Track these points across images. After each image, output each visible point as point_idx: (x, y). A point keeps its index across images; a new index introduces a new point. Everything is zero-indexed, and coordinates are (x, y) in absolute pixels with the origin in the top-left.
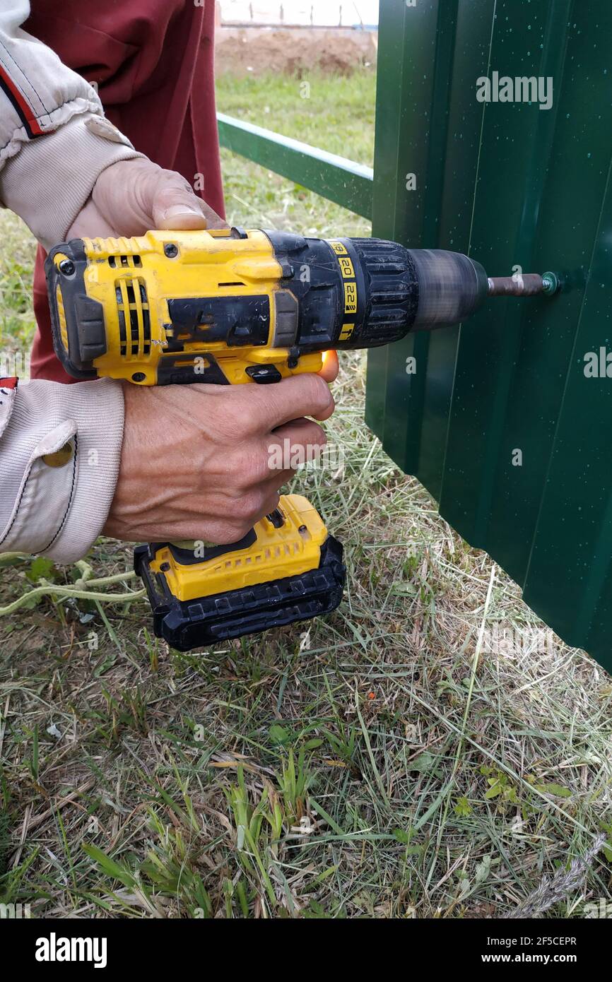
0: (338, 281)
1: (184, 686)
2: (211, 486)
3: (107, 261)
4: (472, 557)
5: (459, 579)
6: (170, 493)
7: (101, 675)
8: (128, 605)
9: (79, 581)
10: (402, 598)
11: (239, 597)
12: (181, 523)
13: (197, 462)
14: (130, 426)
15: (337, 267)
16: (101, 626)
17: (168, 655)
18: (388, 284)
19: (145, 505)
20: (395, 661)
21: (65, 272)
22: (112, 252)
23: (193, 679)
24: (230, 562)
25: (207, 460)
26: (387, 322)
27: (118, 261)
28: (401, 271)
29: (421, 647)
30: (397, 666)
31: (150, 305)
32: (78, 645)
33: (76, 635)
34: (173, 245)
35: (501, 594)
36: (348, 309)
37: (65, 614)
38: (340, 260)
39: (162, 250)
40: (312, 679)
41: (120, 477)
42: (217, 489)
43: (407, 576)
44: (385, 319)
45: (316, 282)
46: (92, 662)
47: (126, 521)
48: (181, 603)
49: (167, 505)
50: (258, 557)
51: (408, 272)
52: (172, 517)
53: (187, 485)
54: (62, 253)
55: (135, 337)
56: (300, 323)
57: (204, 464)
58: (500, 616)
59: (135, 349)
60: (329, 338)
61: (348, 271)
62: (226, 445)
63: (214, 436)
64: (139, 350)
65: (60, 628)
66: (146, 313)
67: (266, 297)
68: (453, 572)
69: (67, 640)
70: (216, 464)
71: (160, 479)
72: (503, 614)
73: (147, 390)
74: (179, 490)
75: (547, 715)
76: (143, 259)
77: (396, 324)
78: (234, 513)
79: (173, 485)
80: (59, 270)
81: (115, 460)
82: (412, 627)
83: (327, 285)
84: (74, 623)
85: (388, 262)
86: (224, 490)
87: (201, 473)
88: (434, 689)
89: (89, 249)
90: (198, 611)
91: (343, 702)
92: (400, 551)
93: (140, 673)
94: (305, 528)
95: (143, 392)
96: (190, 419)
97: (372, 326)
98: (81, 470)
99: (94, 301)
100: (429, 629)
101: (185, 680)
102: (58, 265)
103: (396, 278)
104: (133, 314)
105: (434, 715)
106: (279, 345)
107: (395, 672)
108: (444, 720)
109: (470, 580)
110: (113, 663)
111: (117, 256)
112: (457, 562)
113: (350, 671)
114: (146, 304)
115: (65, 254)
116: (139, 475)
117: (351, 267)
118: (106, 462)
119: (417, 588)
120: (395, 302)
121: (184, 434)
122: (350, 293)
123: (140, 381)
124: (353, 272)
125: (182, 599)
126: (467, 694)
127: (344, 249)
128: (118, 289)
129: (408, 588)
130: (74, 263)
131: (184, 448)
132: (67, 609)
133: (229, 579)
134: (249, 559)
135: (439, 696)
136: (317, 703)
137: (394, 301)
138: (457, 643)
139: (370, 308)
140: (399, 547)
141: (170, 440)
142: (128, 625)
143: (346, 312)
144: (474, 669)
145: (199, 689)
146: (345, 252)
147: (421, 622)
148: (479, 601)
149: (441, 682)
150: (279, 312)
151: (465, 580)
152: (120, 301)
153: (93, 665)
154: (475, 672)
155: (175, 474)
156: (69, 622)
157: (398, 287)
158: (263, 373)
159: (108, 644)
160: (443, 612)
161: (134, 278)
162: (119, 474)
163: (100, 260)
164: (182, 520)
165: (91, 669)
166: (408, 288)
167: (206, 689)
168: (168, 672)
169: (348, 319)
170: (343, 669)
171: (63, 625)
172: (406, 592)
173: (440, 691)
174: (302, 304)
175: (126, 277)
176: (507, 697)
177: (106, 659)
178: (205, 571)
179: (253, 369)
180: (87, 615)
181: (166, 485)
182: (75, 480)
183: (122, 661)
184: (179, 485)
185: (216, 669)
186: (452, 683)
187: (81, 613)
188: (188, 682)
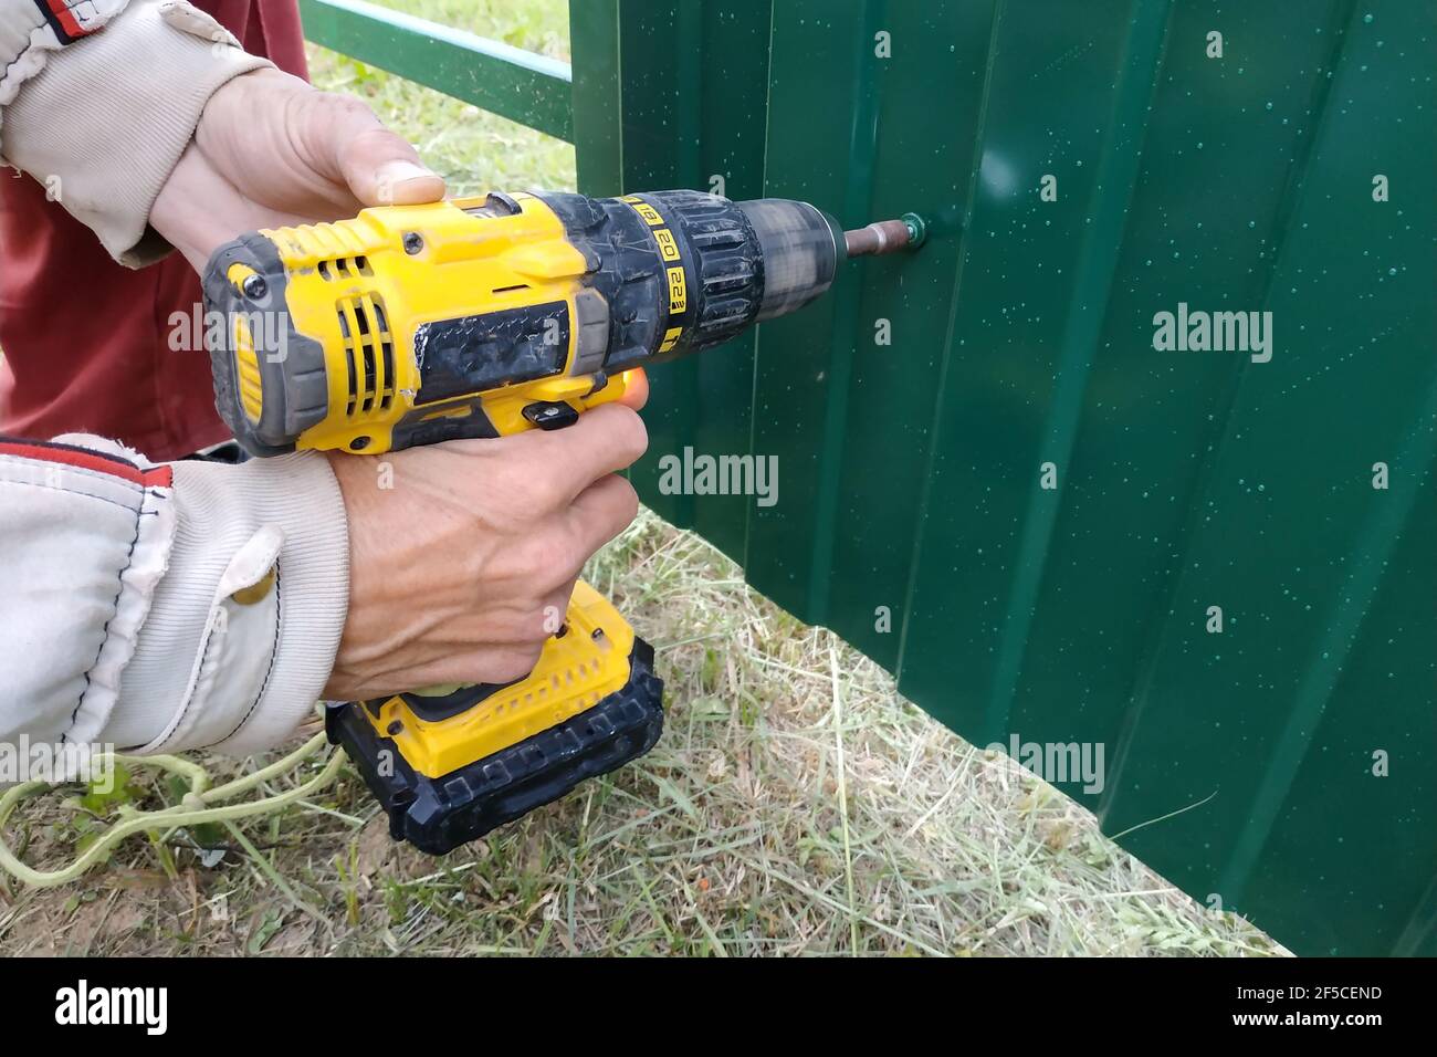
0: (657, 267)
1: (412, 935)
2: (493, 599)
3: (317, 270)
4: (796, 642)
5: (785, 678)
6: (429, 619)
7: (262, 949)
8: (276, 823)
9: (187, 797)
10: (708, 724)
11: (518, 758)
12: (442, 662)
13: (472, 565)
14: (356, 521)
15: (655, 246)
16: (237, 866)
17: (370, 891)
18: (726, 263)
19: (388, 644)
20: (726, 824)
21: (252, 296)
22: (323, 256)
23: (423, 922)
24: (501, 707)
25: (487, 560)
26: (725, 320)
27: (332, 269)
28: (740, 243)
29: (760, 794)
30: (731, 831)
31: (394, 336)
32: (206, 907)
33: (199, 890)
34: (414, 234)
35: (848, 689)
36: (674, 307)
37: (174, 859)
38: (656, 233)
39: (401, 244)
40: (609, 879)
41: (352, 606)
42: (502, 603)
43: (709, 688)
44: (724, 315)
45: (629, 273)
46: (239, 930)
47: (357, 672)
48: (433, 781)
49: (425, 638)
50: (543, 690)
51: (749, 244)
52: (430, 655)
53: (455, 603)
54: (243, 264)
55: (371, 385)
56: (610, 335)
57: (482, 568)
58: (855, 723)
59: (368, 404)
60: (646, 352)
61: (669, 251)
62: (516, 534)
63: (498, 522)
64: (374, 405)
65: (166, 884)
66: (387, 348)
67: (562, 305)
68: (774, 669)
69: (183, 902)
70: (503, 565)
71: (413, 600)
72: (860, 719)
73: (373, 460)
74: (443, 613)
75: (954, 856)
76: (371, 260)
77: (737, 320)
78: (527, 636)
79: (434, 606)
80: (242, 292)
81: (342, 578)
82: (736, 766)
83: (645, 275)
84: (190, 871)
85: (722, 230)
86: (512, 603)
87: (480, 581)
88: (794, 854)
89: (286, 254)
90: (460, 789)
91: (665, 903)
92: (688, 650)
93: (330, 930)
94: (602, 632)
95: (367, 463)
96: (455, 500)
97: (705, 328)
98: (288, 603)
99: (310, 341)
100: (763, 765)
101: (409, 926)
102: (240, 285)
103: (734, 254)
104: (368, 350)
105: (801, 893)
106: (580, 372)
107: (731, 840)
108: (820, 896)
109: (800, 676)
110: (278, 923)
111: (330, 261)
112: (777, 653)
113: (664, 854)
114: (386, 333)
115: (249, 265)
116: (381, 598)
117: (672, 243)
118: (327, 585)
119: (728, 703)
120: (737, 289)
121: (446, 525)
122: (676, 284)
123: (361, 448)
124: (677, 252)
125: (435, 775)
126: (844, 851)
127: (657, 215)
128: (341, 313)
129: (716, 706)
130: (264, 278)
131: (450, 547)
132: (177, 850)
133: (503, 732)
134: (529, 696)
135: (804, 862)
136: (626, 915)
137: (735, 288)
138: (806, 776)
139: (702, 301)
140: (685, 646)
141: (426, 536)
142: (285, 855)
143: (672, 312)
144: (844, 810)
145: (436, 936)
146: (660, 221)
147: (747, 754)
148: (820, 706)
149: (801, 842)
150: (583, 324)
151: (793, 678)
152: (347, 333)
153: (241, 935)
154: (845, 814)
155: (436, 589)
156: (181, 869)
157: (739, 268)
158: (552, 413)
159: (257, 894)
160: (774, 733)
161: (364, 295)
162: (350, 601)
163: (305, 270)
164: (444, 657)
165: (241, 942)
166: (752, 268)
167: (449, 932)
168: (377, 919)
169: (673, 321)
170: (652, 854)
171: (171, 878)
172: (713, 714)
173: (804, 856)
174: (613, 309)
175: (352, 294)
176: (899, 844)
177: (264, 920)
178: (468, 726)
179: (534, 409)
180: (214, 852)
181: (423, 608)
182: (280, 621)
183: (292, 916)
184: (442, 605)
185: (459, 896)
186: (819, 840)
187: (204, 852)
188: (414, 929)
